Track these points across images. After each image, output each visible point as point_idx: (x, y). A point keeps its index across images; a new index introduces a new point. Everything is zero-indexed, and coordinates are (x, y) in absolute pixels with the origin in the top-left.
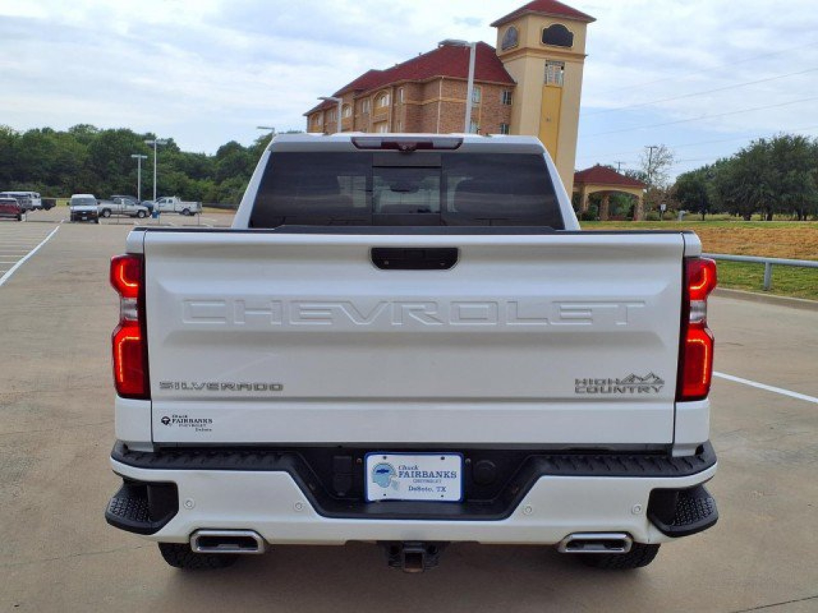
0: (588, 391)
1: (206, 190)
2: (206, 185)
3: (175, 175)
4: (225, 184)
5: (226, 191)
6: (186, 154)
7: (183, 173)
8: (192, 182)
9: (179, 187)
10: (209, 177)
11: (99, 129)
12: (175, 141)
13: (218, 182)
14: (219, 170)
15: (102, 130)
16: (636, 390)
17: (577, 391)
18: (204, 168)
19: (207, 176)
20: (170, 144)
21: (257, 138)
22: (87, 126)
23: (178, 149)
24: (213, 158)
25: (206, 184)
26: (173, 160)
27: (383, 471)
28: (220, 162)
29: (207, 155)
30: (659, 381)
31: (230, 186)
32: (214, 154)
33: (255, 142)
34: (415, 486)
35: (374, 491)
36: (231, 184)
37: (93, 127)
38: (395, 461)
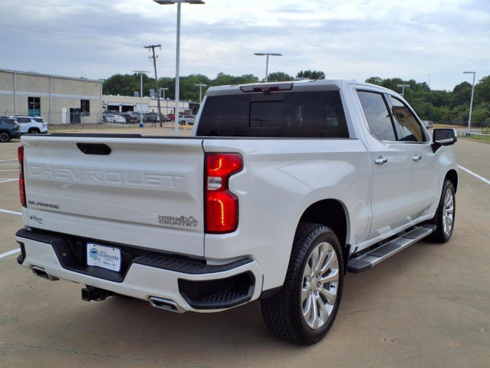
0: (165, 222)
1: (443, 113)
2: (443, 111)
3: (425, 104)
4: (456, 109)
5: (456, 114)
6: (433, 91)
7: (430, 103)
8: (435, 108)
9: (426, 112)
10: (446, 105)
11: (383, 79)
12: (427, 84)
13: (452, 108)
14: (453, 101)
15: (384, 80)
16: (185, 224)
17: (160, 222)
18: (444, 99)
19: (445, 104)
20: (424, 86)
21: (481, 79)
22: (376, 78)
23: (429, 88)
24: (450, 93)
25: (444, 109)
26: (425, 95)
27: (94, 252)
28: (454, 96)
29: (447, 91)
30: (195, 221)
31: (459, 110)
32: (452, 90)
33: (479, 82)
34: (106, 261)
35: (91, 261)
36: (459, 109)
37: (379, 78)
38: (99, 248)
